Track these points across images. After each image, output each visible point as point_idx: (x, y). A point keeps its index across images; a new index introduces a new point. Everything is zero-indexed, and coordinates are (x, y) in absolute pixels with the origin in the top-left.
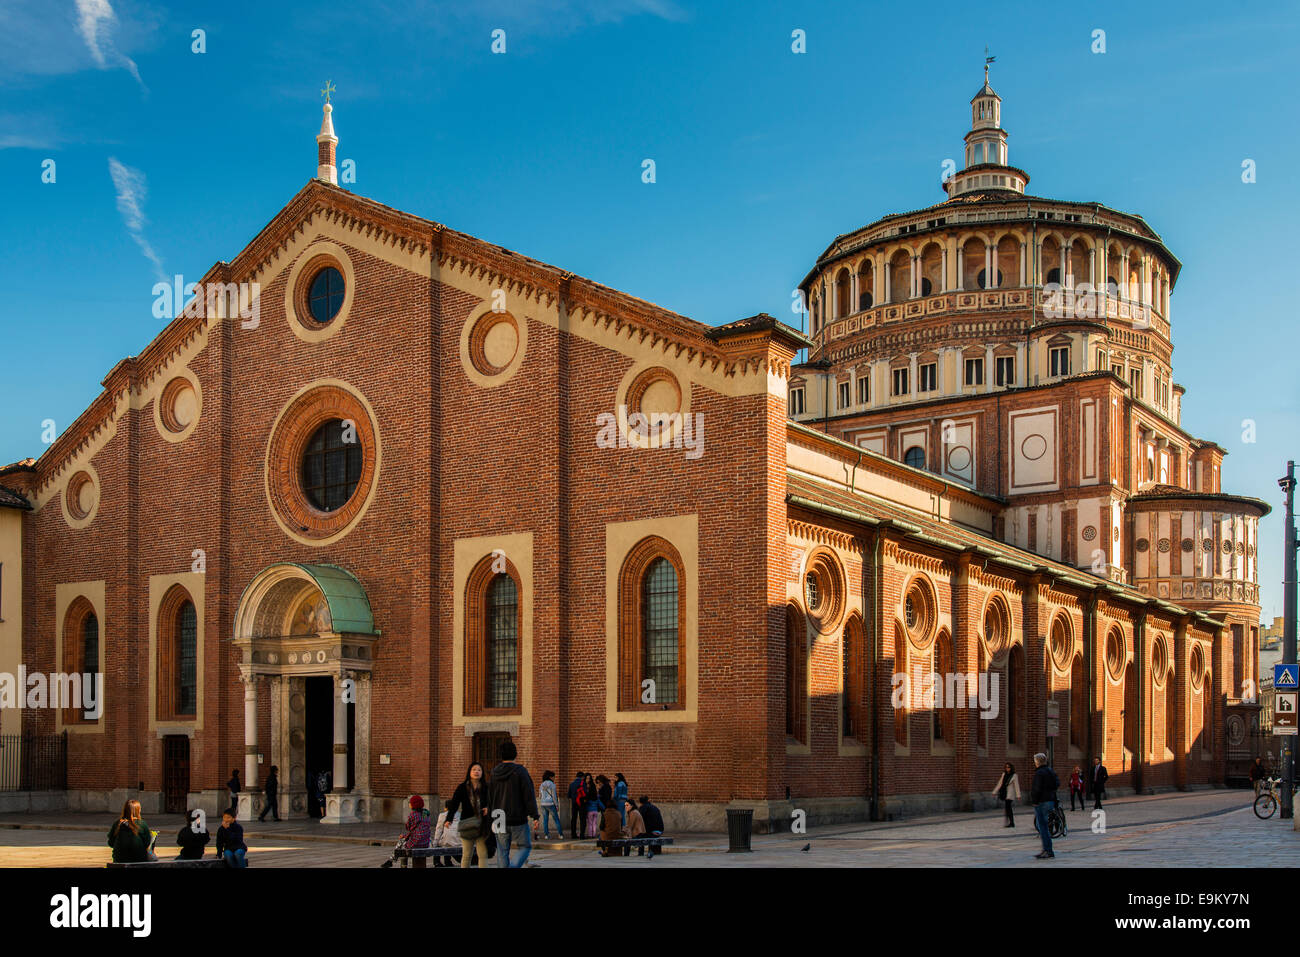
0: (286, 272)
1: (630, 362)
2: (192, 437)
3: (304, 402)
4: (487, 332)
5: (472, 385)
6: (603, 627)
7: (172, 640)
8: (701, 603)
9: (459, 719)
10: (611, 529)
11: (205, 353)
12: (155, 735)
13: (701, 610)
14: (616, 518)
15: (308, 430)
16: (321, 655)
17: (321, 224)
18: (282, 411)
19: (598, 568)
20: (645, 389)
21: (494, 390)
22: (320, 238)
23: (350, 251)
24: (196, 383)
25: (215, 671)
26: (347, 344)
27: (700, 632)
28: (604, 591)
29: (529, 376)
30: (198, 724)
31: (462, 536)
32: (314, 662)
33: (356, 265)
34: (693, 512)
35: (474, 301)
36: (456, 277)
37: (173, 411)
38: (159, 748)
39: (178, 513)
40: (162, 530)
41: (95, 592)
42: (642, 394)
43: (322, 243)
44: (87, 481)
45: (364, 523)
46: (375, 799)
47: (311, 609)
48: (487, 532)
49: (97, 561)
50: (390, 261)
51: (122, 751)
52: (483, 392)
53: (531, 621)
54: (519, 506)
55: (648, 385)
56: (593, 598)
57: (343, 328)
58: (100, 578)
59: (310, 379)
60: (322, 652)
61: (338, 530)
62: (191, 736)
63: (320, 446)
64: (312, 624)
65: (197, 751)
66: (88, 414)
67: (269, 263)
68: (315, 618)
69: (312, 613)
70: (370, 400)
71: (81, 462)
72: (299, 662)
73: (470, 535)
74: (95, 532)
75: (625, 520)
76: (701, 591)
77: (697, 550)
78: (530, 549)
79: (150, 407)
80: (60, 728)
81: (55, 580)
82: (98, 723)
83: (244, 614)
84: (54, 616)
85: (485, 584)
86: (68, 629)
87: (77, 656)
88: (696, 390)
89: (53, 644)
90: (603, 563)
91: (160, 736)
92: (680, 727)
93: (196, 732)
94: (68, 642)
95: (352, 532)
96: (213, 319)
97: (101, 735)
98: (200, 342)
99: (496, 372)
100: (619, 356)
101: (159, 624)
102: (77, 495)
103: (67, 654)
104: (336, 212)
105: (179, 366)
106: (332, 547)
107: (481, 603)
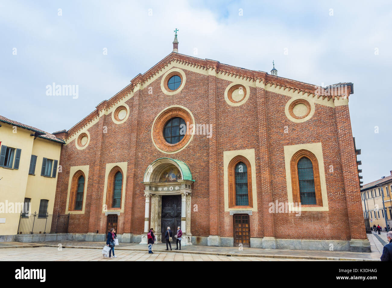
0: (161, 77)
1: (290, 98)
2: (125, 123)
3: (166, 112)
4: (233, 91)
5: (229, 106)
6: (285, 179)
7: (112, 184)
9: (227, 209)
10: (286, 148)
11: (132, 99)
12: (104, 214)
13: (326, 173)
14: (288, 144)
15: (166, 120)
16: (171, 188)
17: (174, 64)
18: (158, 115)
19: (281, 160)
20: (294, 106)
21: (237, 107)
22: (174, 67)
23: (185, 71)
24: (128, 107)
25: (130, 193)
26: (182, 95)
27: (326, 180)
28: (284, 167)
29: (251, 103)
30: (122, 210)
31: (226, 150)
32: (168, 190)
33: (186, 74)
34: (319, 142)
35: (229, 83)
36: (223, 76)
37: (118, 116)
38: (106, 219)
39: (118, 144)
40: (112, 150)
41: (86, 169)
42: (293, 107)
43: (174, 69)
44: (85, 136)
45: (188, 147)
46: (193, 237)
47: (167, 173)
48: (236, 149)
49: (87, 159)
50: (199, 73)
51: (92, 220)
52: (234, 108)
53: (255, 177)
54: (248, 141)
55: (296, 105)
56: (280, 169)
57: (181, 91)
58: (88, 164)
59: (169, 105)
61: (178, 149)
62: (119, 215)
63: (169, 125)
64: (167, 178)
65: (121, 221)
66: (89, 117)
67: (155, 75)
68: (168, 176)
69: (167, 175)
70: (191, 111)
71: (84, 130)
72: (163, 190)
73: (230, 150)
74: (87, 150)
75: (291, 145)
77: (322, 154)
78: (254, 154)
79: (110, 114)
80: (67, 212)
81: (70, 165)
82: (82, 210)
83: (147, 174)
84: (69, 176)
85: (234, 166)
86: (73, 180)
87: (76, 189)
88: (317, 105)
89: (67, 185)
90: (284, 158)
91: (106, 215)
92: (322, 213)
93: (121, 213)
94: (73, 184)
95: (184, 149)
96: (136, 89)
97: (82, 214)
98: (129, 96)
99: (237, 102)
100: (285, 96)
101: (109, 178)
102: (81, 140)
103: (72, 188)
104: (180, 60)
105: (122, 102)
106: (176, 154)
107: (233, 171)
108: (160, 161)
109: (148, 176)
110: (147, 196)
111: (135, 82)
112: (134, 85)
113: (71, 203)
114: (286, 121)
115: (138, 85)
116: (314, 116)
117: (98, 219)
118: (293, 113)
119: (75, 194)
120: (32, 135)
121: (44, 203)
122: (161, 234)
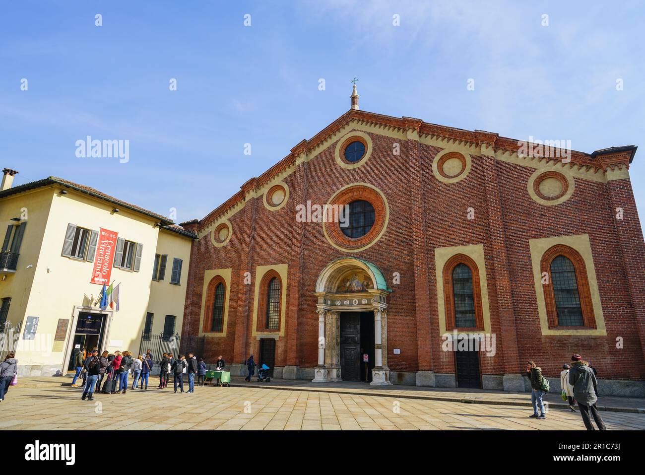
0: (336, 143)
1: (535, 170)
2: (283, 208)
3: (344, 193)
4: (445, 162)
5: (440, 182)
6: (533, 287)
7: (265, 295)
8: (598, 275)
9: (444, 333)
10: (532, 242)
11: (293, 175)
12: (255, 338)
13: (598, 279)
14: (535, 237)
16: (355, 301)
17: (353, 125)
18: (333, 197)
19: (526, 260)
20: (541, 181)
21: (453, 184)
22: (353, 130)
23: (370, 134)
24: (286, 187)
25: (294, 308)
26: (368, 168)
27: (600, 290)
28: (532, 271)
29: (474, 178)
30: (282, 333)
31: (439, 247)
32: (351, 304)
33: (372, 139)
34: (585, 233)
35: (438, 150)
36: (428, 141)
37: (271, 199)
38: (257, 345)
39: (274, 239)
40: (264, 247)
41: (227, 274)
42: (540, 183)
43: (354, 132)
44: (225, 228)
45: (380, 242)
46: (392, 372)
47: (348, 280)
48: (454, 244)
49: (229, 260)
50: (391, 136)
51: (238, 346)
52: (447, 185)
53: (487, 285)
54: (473, 233)
55: (543, 180)
56: (526, 273)
57: (366, 163)
58: (229, 267)
59: (348, 183)
60: (356, 300)
61: (364, 245)
62: (277, 339)
64: (349, 287)
65: (280, 348)
66: (230, 200)
67: (327, 141)
68: (350, 284)
69: (348, 283)
70: (382, 190)
71: (224, 219)
72: (342, 304)
73: (444, 246)
74: (228, 248)
75: (540, 238)
76: (597, 271)
77: (591, 251)
78: (482, 252)
79: (262, 196)
80: (201, 334)
81: (205, 269)
82: (222, 332)
83: (321, 281)
84: (203, 284)
85: (451, 269)
86: (209, 289)
87: (212, 302)
88: (577, 180)
89: (201, 296)
90: (530, 257)
91: (258, 339)
92: (595, 338)
93: (280, 337)
94: (208, 295)
95: (373, 246)
96: (299, 161)
97: (224, 338)
98: (289, 171)
99: (452, 177)
100: (527, 168)
101: (260, 287)
102: (219, 233)
103: (207, 301)
104: (363, 120)
105: (277, 181)
106: (362, 253)
107: (450, 278)
108: (339, 262)
109: (321, 284)
110: (320, 312)
111: (297, 152)
112: (296, 155)
113: (206, 321)
114: (530, 204)
115: (302, 155)
116: (573, 196)
117: (247, 345)
118: (539, 191)
119: (211, 308)
120: (156, 225)
121: (170, 320)
122: (340, 367)
